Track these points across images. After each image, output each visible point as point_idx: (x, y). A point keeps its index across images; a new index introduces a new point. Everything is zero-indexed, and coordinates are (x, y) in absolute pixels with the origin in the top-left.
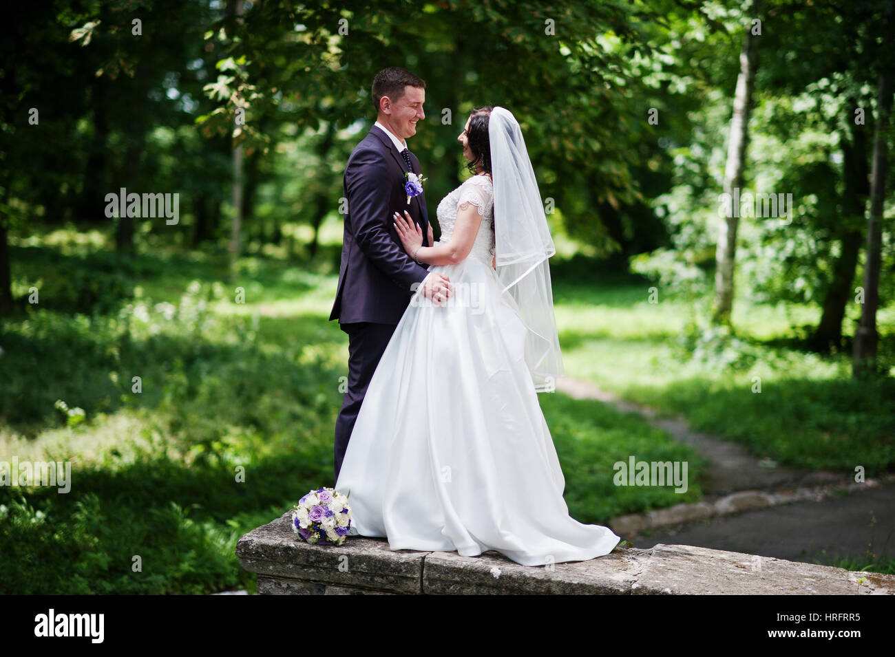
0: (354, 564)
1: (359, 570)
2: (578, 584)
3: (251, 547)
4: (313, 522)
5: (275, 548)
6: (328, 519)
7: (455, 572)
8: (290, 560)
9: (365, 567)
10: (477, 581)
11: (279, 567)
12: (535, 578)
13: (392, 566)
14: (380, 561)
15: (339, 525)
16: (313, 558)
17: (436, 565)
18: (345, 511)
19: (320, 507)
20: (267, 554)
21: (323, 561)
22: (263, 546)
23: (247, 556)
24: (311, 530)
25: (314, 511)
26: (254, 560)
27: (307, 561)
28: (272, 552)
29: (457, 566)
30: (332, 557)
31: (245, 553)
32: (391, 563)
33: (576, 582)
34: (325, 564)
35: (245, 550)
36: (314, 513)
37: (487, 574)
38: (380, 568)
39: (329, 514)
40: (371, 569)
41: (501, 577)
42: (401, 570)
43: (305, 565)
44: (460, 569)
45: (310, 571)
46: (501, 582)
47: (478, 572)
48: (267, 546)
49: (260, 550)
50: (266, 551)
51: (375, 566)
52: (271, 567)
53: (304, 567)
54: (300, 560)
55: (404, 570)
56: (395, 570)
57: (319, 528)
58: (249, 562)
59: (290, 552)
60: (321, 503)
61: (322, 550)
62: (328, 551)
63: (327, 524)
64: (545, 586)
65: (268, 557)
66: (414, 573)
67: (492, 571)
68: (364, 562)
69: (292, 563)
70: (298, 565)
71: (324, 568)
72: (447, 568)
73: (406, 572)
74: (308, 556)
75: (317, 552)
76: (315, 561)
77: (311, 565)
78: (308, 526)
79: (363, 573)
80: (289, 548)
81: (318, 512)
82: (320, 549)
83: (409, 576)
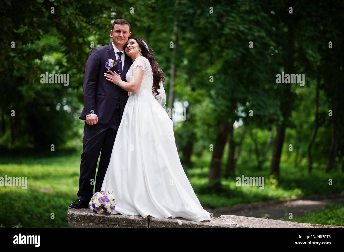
0: (120, 222)
1: (122, 224)
2: (215, 226)
3: (74, 216)
4: (101, 204)
5: (85, 216)
6: (107, 203)
7: (163, 223)
8: (92, 221)
9: (125, 223)
11: (86, 224)
12: (197, 225)
13: (136, 222)
14: (131, 220)
15: (112, 205)
16: (102, 220)
17: (155, 221)
18: (114, 200)
19: (104, 198)
20: (81, 219)
21: (106, 221)
22: (80, 216)
23: (72, 220)
24: (100, 208)
25: (102, 200)
26: (75, 222)
27: (99, 221)
28: (83, 218)
29: (164, 221)
30: (110, 219)
31: (72, 219)
32: (136, 221)
33: (214, 226)
34: (107, 222)
35: (71, 218)
36: (101, 201)
37: (177, 223)
38: (131, 223)
39: (108, 201)
40: (127, 223)
41: (183, 225)
42: (140, 223)
43: (98, 223)
44: (165, 222)
45: (100, 226)
46: (183, 227)
47: (173, 223)
48: (82, 215)
49: (78, 217)
50: (81, 218)
51: (129, 222)
52: (83, 225)
53: (98, 224)
54: (96, 221)
55: (141, 224)
56: (137, 224)
57: (104, 207)
58: (73, 223)
59: (92, 218)
60: (104, 197)
61: (106, 216)
62: (108, 217)
63: (108, 205)
65: (82, 220)
66: (146, 225)
67: (178, 222)
68: (124, 220)
69: (92, 223)
70: (95, 223)
71: (106, 224)
72: (159, 222)
73: (142, 224)
74: (100, 219)
75: (103, 217)
76: (103, 221)
77: (101, 223)
78: (99, 207)
79: (123, 226)
80: (91, 216)
81: (103, 200)
82: (105, 216)
83: (143, 226)
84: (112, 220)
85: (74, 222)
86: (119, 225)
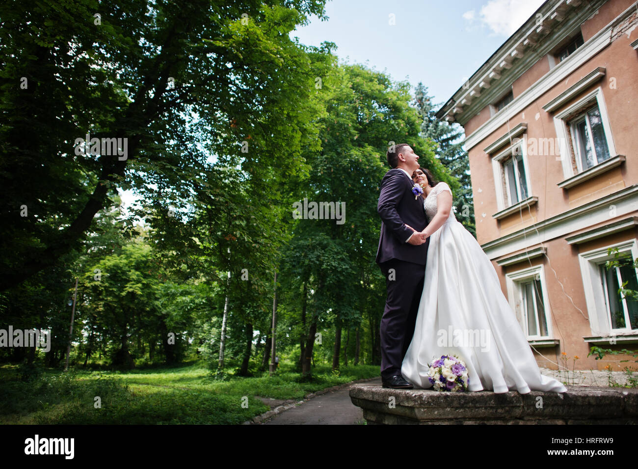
1: (490, 405)
3: (424, 399)
5: (438, 397)
8: (449, 405)
10: (553, 403)
11: (441, 411)
16: (463, 401)
20: (434, 402)
21: (469, 403)
22: (432, 397)
26: (426, 408)
27: (460, 403)
30: (474, 399)
31: (421, 404)
34: (470, 404)
40: (497, 404)
45: (460, 412)
48: (434, 397)
49: (430, 400)
50: (433, 401)
51: (499, 401)
52: (436, 412)
53: (457, 408)
54: (455, 404)
59: (448, 399)
61: (465, 395)
62: (470, 395)
64: (587, 400)
65: (435, 405)
68: (492, 399)
69: (449, 407)
70: (452, 408)
74: (460, 400)
75: (463, 397)
76: (465, 403)
77: (462, 407)
79: (491, 408)
82: (462, 394)
83: (518, 405)
84: (477, 399)
85: (424, 408)
86: (486, 408)
